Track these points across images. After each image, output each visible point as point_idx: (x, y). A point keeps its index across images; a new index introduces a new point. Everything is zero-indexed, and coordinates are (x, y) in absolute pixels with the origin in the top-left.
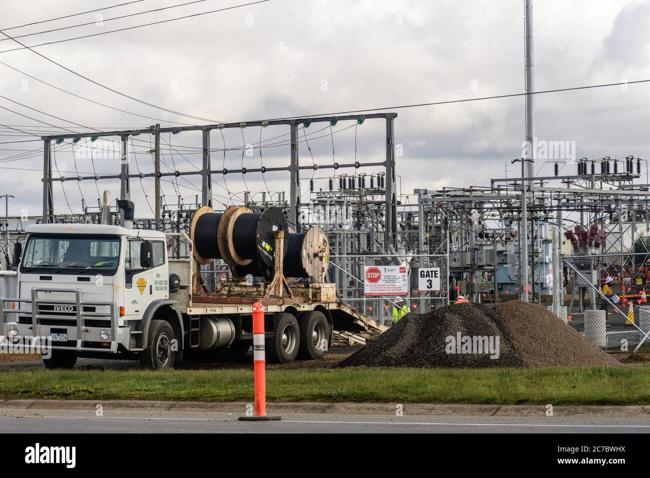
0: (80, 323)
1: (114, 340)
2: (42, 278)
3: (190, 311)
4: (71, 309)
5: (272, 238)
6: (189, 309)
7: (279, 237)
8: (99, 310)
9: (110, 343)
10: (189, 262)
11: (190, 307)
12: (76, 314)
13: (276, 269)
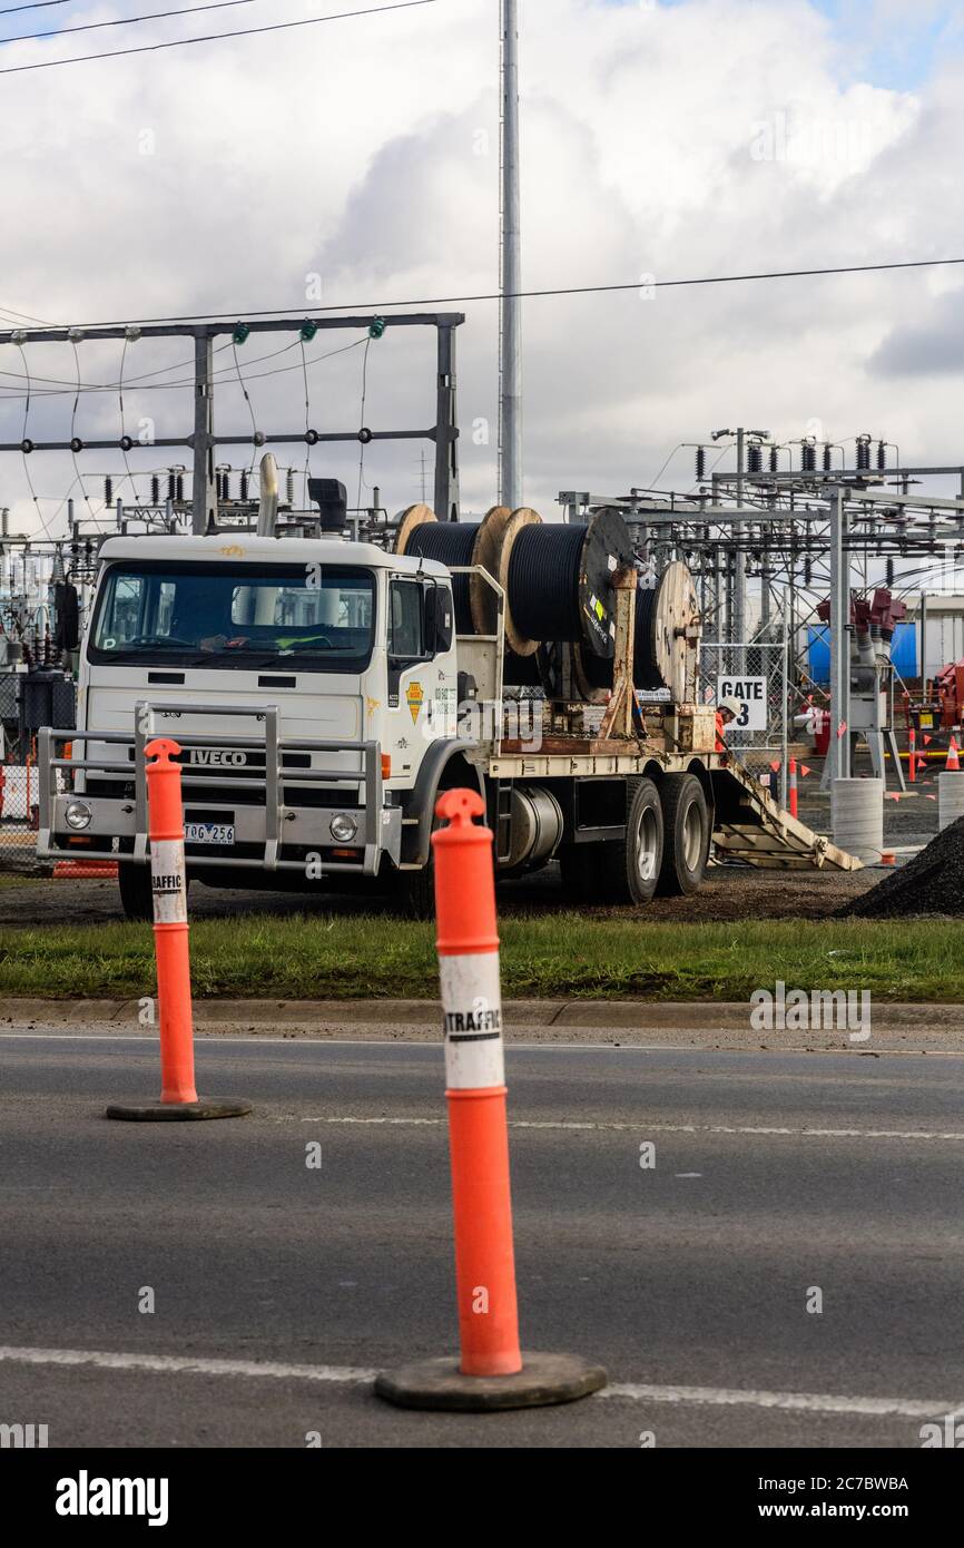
0: (275, 795)
1: (372, 839)
2: (153, 678)
3: (495, 768)
4: (239, 759)
5: (608, 587)
6: (492, 764)
7: (627, 584)
8: (320, 763)
9: (362, 851)
10: (495, 643)
11: (497, 758)
12: (264, 772)
13: (616, 665)
